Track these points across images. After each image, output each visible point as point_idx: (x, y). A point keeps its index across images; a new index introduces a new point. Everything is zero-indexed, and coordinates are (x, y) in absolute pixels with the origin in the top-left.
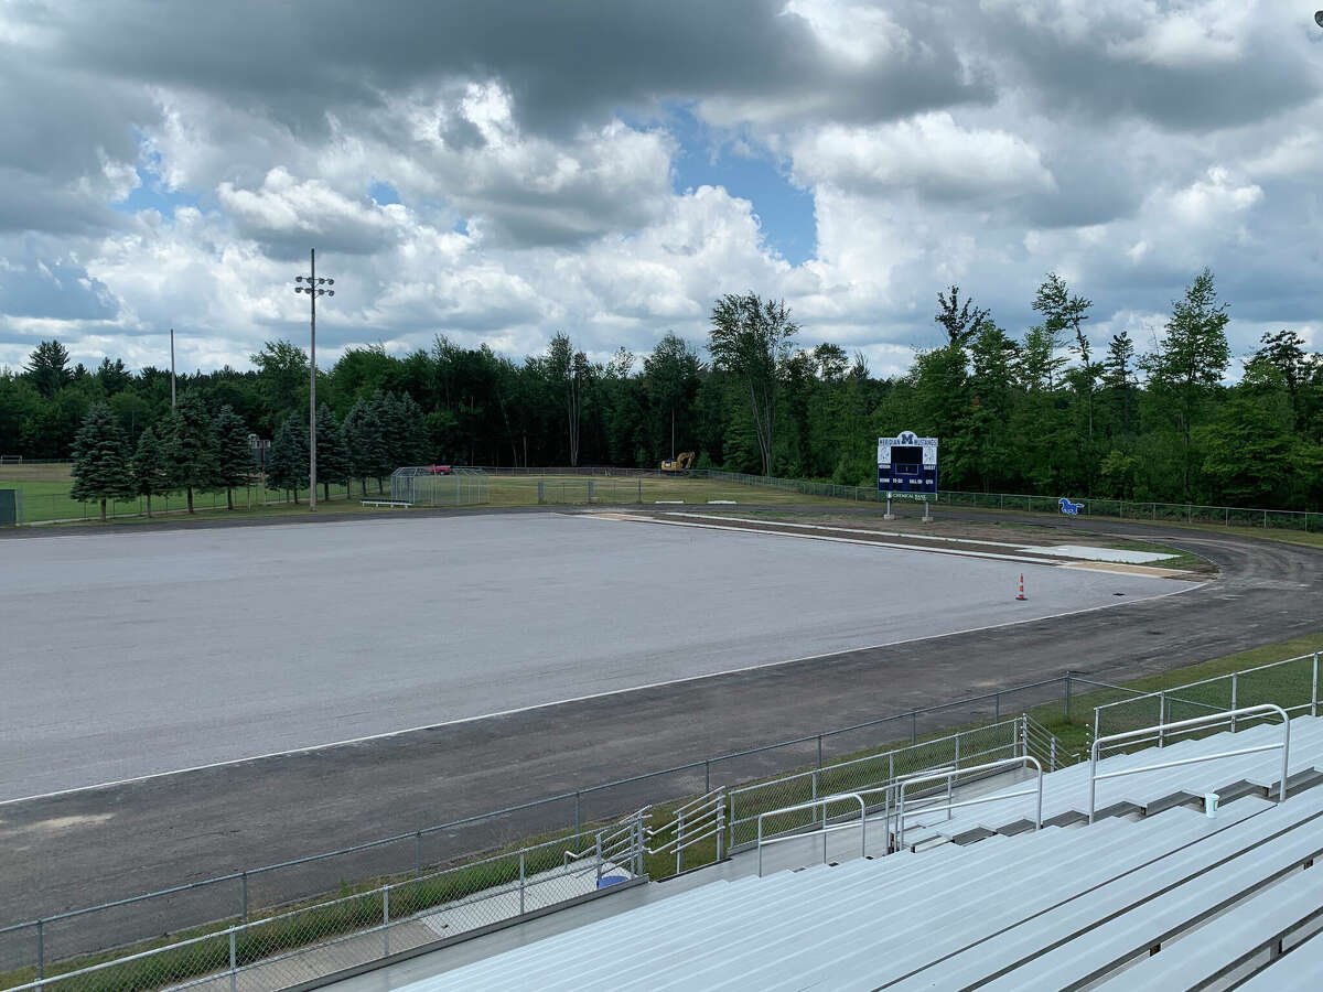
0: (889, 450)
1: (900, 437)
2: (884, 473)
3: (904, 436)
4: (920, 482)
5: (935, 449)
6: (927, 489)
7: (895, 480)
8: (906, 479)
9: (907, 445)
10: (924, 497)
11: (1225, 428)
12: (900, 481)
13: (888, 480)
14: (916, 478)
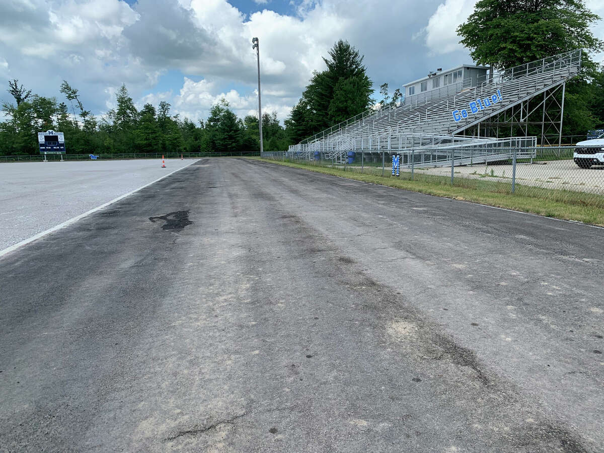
0: (43, 137)
1: (47, 132)
2: (42, 145)
3: (49, 132)
4: (58, 148)
5: (63, 136)
6: (61, 150)
7: (47, 148)
8: (52, 147)
9: (51, 135)
10: (60, 153)
11: (143, 131)
12: (50, 148)
13: (44, 148)
14: (57, 146)
